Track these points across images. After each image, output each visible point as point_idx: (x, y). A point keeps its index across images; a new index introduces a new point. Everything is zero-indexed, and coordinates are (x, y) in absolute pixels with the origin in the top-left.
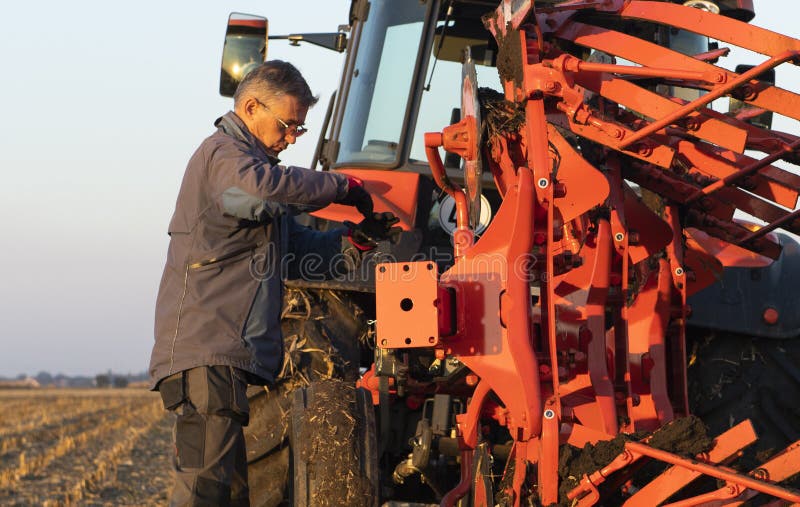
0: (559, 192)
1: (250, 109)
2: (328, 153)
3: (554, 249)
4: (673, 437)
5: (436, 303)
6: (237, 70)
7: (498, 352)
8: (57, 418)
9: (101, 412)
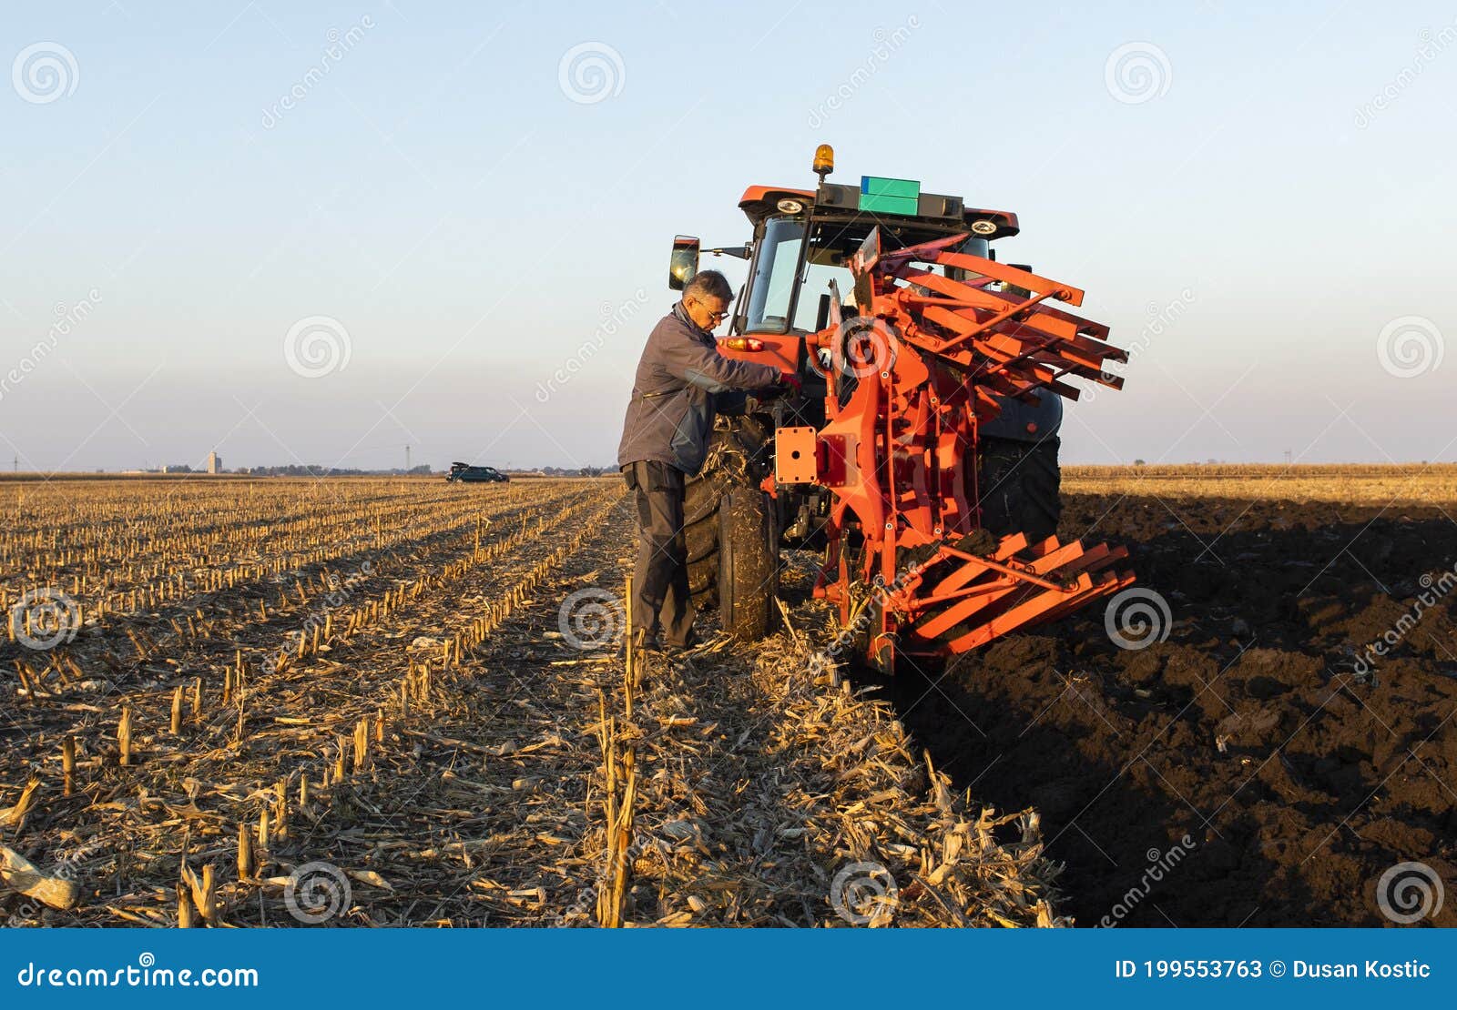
0: (896, 380)
1: (691, 304)
2: (740, 324)
3: (892, 416)
4: (971, 543)
5: (815, 454)
6: (680, 273)
7: (855, 485)
8: (559, 496)
9: (586, 492)
